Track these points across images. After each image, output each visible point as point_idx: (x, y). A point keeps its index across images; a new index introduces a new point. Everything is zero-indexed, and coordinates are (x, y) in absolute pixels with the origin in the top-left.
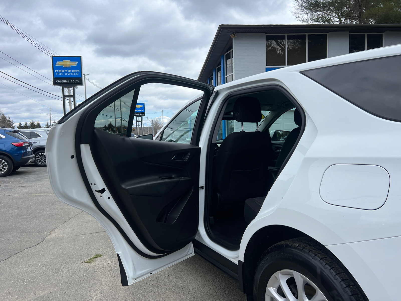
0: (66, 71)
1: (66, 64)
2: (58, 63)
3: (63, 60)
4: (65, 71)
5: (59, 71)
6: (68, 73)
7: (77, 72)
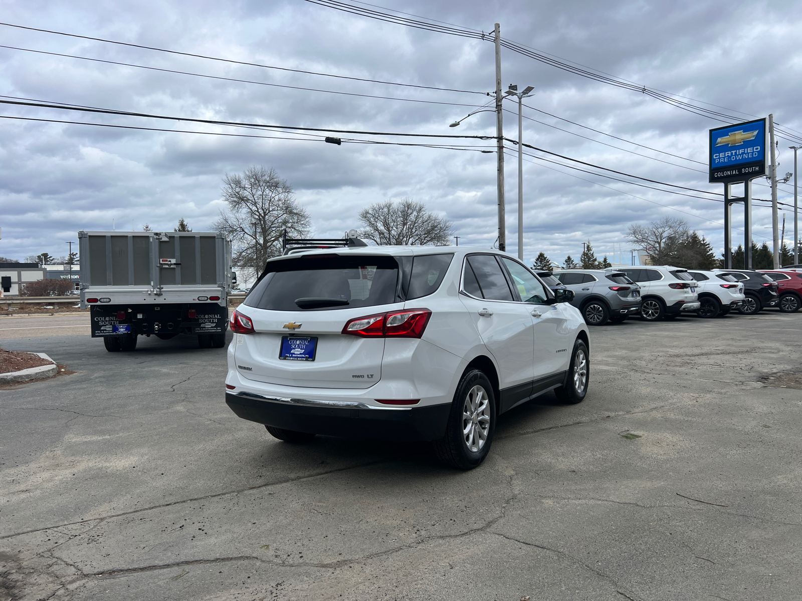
0: (734, 152)
1: (735, 140)
2: (719, 140)
3: (729, 134)
4: (732, 153)
5: (722, 155)
6: (738, 155)
7: (755, 150)
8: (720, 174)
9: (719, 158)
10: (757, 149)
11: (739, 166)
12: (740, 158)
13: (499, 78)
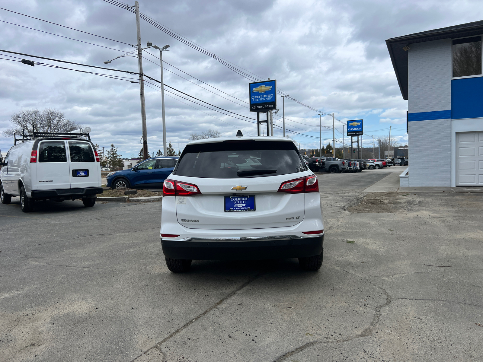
0: (261, 96)
1: (262, 90)
2: (254, 89)
3: (259, 86)
4: (260, 97)
5: (255, 97)
6: (263, 98)
7: (271, 96)
8: (255, 107)
9: (254, 99)
11: (264, 104)
12: (264, 100)
13: (139, 36)
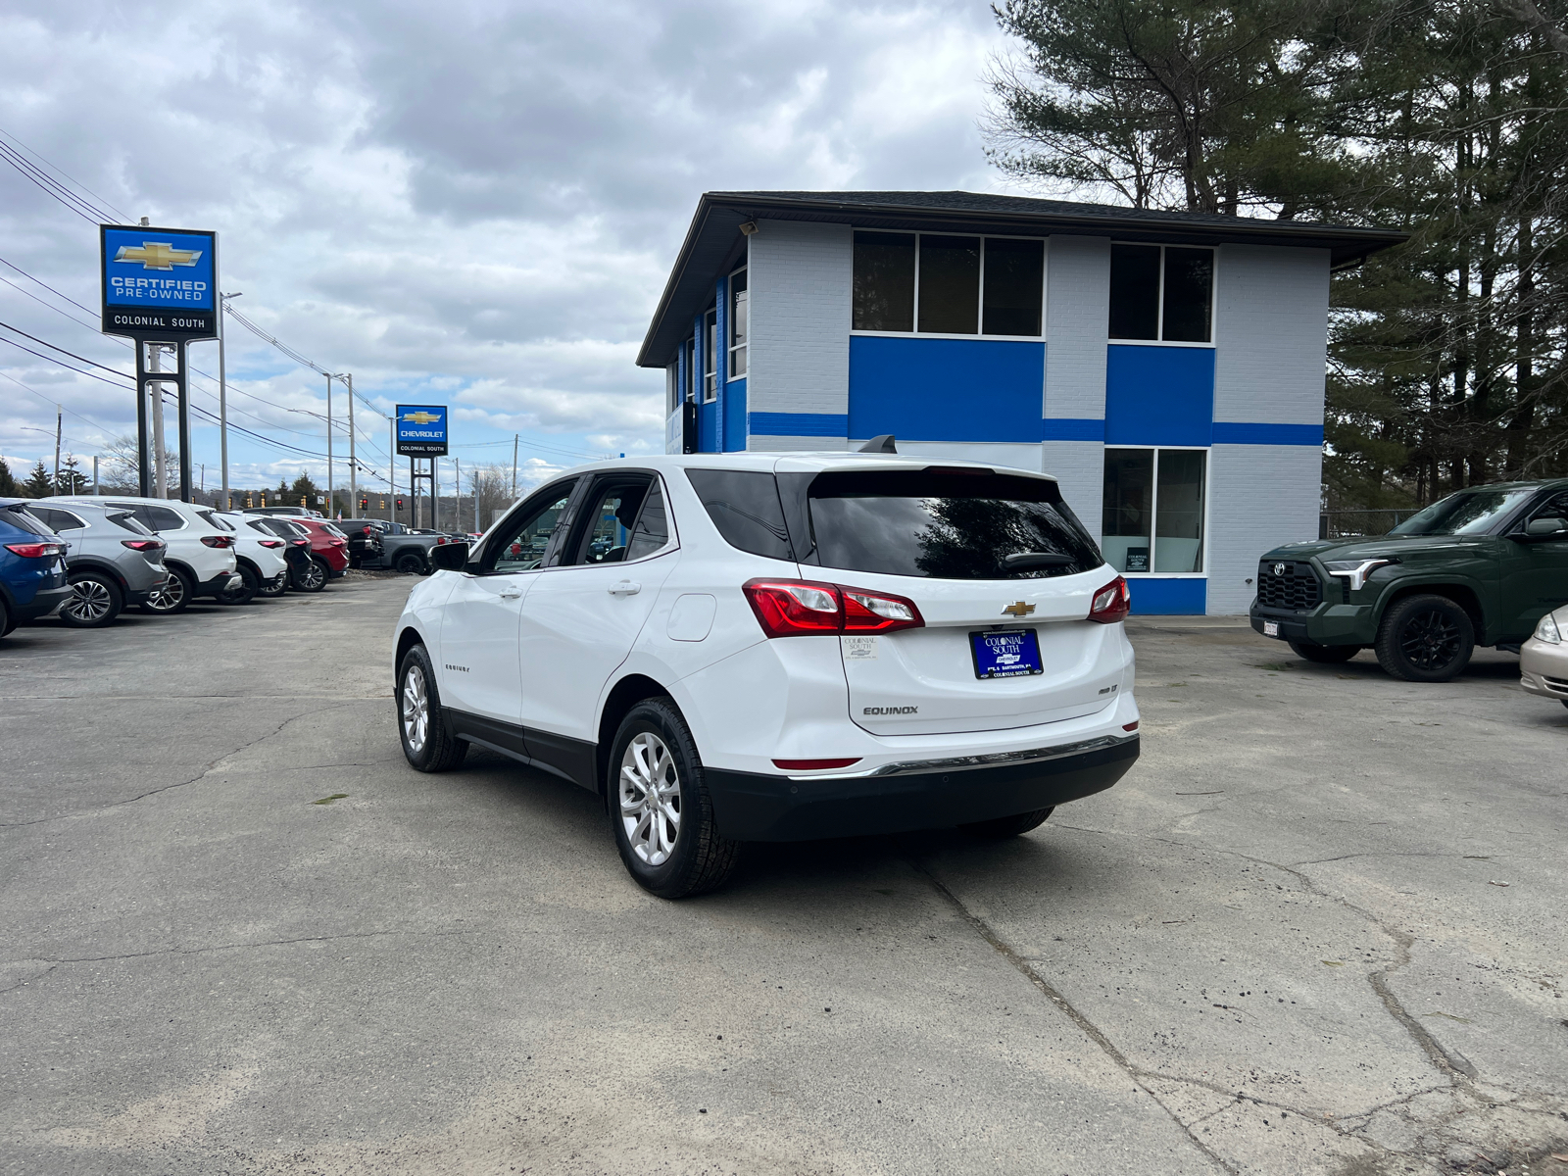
0: (154, 281)
1: (156, 259)
2: (122, 250)
3: (144, 243)
4: (150, 284)
5: (128, 282)
6: (163, 290)
7: (196, 288)
8: (126, 320)
9: (124, 287)
10: (201, 286)
11: (167, 312)
12: (168, 297)
